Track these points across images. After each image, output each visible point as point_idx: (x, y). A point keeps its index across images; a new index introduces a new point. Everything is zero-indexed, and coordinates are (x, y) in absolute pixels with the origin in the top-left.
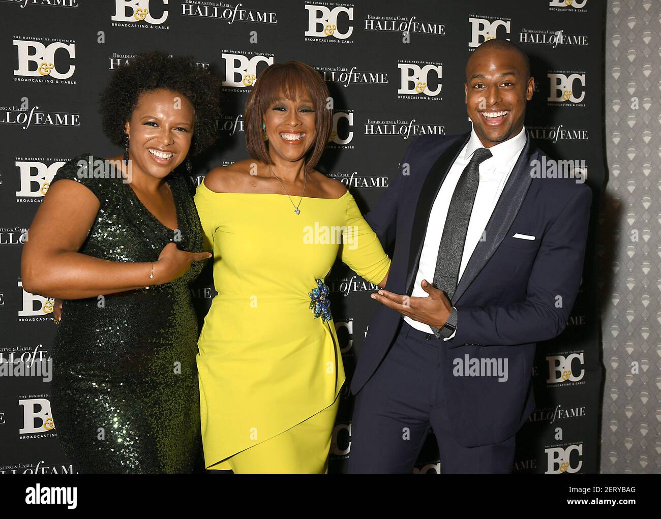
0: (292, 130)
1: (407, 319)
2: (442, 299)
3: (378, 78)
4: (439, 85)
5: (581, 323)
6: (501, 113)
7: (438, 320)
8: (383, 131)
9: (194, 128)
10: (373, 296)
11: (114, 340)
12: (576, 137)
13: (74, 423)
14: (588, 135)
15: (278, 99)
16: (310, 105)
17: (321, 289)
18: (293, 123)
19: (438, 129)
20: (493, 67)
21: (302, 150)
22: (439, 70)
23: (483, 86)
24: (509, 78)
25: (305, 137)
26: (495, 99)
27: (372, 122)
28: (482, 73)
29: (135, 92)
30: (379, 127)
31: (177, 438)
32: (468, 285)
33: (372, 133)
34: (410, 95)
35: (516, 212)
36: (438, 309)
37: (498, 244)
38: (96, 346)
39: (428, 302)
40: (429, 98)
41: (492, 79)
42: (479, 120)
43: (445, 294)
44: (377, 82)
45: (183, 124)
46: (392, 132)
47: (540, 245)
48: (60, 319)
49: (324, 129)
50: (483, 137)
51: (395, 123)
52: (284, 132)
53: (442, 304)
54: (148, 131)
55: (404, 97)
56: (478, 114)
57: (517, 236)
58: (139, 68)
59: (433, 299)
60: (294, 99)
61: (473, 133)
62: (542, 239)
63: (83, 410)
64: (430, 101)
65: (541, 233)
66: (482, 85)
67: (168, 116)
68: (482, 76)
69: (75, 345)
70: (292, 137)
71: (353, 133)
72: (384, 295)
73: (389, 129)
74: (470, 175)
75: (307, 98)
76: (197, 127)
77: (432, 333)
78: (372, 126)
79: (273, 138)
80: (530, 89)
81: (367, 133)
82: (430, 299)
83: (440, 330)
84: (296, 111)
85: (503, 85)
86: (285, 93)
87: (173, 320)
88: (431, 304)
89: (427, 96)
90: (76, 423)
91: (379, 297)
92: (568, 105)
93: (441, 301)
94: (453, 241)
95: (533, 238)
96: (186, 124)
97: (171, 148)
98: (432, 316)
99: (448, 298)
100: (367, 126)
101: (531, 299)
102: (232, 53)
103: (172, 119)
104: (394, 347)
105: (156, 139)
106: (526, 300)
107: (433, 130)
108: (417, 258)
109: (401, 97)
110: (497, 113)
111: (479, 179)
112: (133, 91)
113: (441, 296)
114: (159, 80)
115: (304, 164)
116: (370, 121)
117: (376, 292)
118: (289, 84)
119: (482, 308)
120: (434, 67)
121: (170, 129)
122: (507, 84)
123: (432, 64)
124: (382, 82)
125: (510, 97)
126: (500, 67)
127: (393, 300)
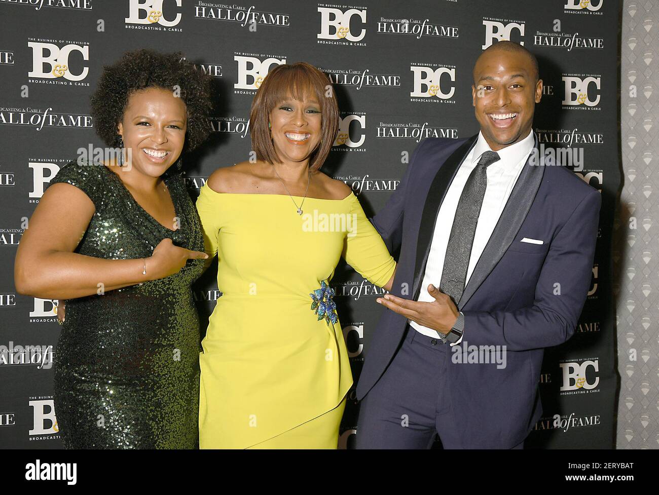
0: (298, 130)
1: (413, 324)
2: (449, 303)
3: (391, 81)
4: (452, 88)
5: (595, 330)
6: (510, 115)
7: (444, 325)
8: (395, 134)
9: (187, 124)
10: (379, 301)
11: (116, 342)
12: (591, 141)
13: (76, 423)
14: (603, 139)
15: (286, 99)
16: (316, 106)
17: (324, 291)
18: (299, 123)
19: (450, 132)
20: (502, 68)
21: (306, 151)
22: (452, 73)
23: (492, 88)
24: (518, 80)
25: (310, 138)
26: (504, 100)
27: (384, 125)
28: (490, 75)
29: (126, 93)
30: (391, 130)
31: (177, 441)
32: (475, 290)
33: (384, 136)
34: (423, 98)
35: (524, 216)
36: (445, 314)
37: (506, 248)
38: (98, 348)
39: (435, 307)
40: (442, 101)
41: (501, 81)
42: (487, 122)
43: (452, 299)
44: (390, 84)
45: (175, 121)
46: (404, 135)
47: (549, 250)
48: (64, 320)
49: (330, 131)
50: (490, 139)
51: (407, 126)
52: (290, 132)
53: (449, 308)
54: (141, 131)
55: (417, 100)
56: (486, 116)
57: (525, 240)
58: (127, 69)
59: (440, 304)
60: (301, 100)
61: (481, 136)
62: (551, 244)
63: (85, 412)
64: (443, 104)
65: (550, 237)
66: (490, 87)
67: (159, 114)
68: (490, 78)
69: (78, 348)
70: (297, 137)
71: (364, 135)
72: (390, 300)
73: (402, 132)
74: (478, 177)
75: (315, 100)
76: (190, 123)
77: (439, 338)
78: (384, 129)
79: (278, 137)
80: (539, 91)
81: (379, 136)
82: (437, 303)
83: (447, 335)
84: (302, 111)
85: (512, 87)
86: (292, 93)
87: (174, 321)
88: (438, 309)
89: (440, 99)
90: (77, 424)
91: (385, 302)
92: (583, 108)
93: (448, 305)
94: (460, 245)
95: (541, 242)
96: (178, 121)
97: (165, 146)
98: (439, 321)
99: (455, 303)
100: (379, 129)
101: (538, 304)
102: (244, 56)
103: (163, 117)
104: (400, 351)
105: (149, 139)
106: (534, 305)
107: (446, 133)
108: (424, 262)
109: (414, 100)
110: (506, 115)
111: (486, 182)
112: (123, 92)
113: (447, 301)
114: (148, 79)
115: (308, 165)
116: (382, 124)
117: (382, 296)
118: (297, 84)
119: (490, 313)
120: (447, 70)
121: (163, 127)
122: (516, 86)
123: (445, 67)
124: (395, 84)
125: (519, 99)
126: (510, 69)
127: (399, 305)
